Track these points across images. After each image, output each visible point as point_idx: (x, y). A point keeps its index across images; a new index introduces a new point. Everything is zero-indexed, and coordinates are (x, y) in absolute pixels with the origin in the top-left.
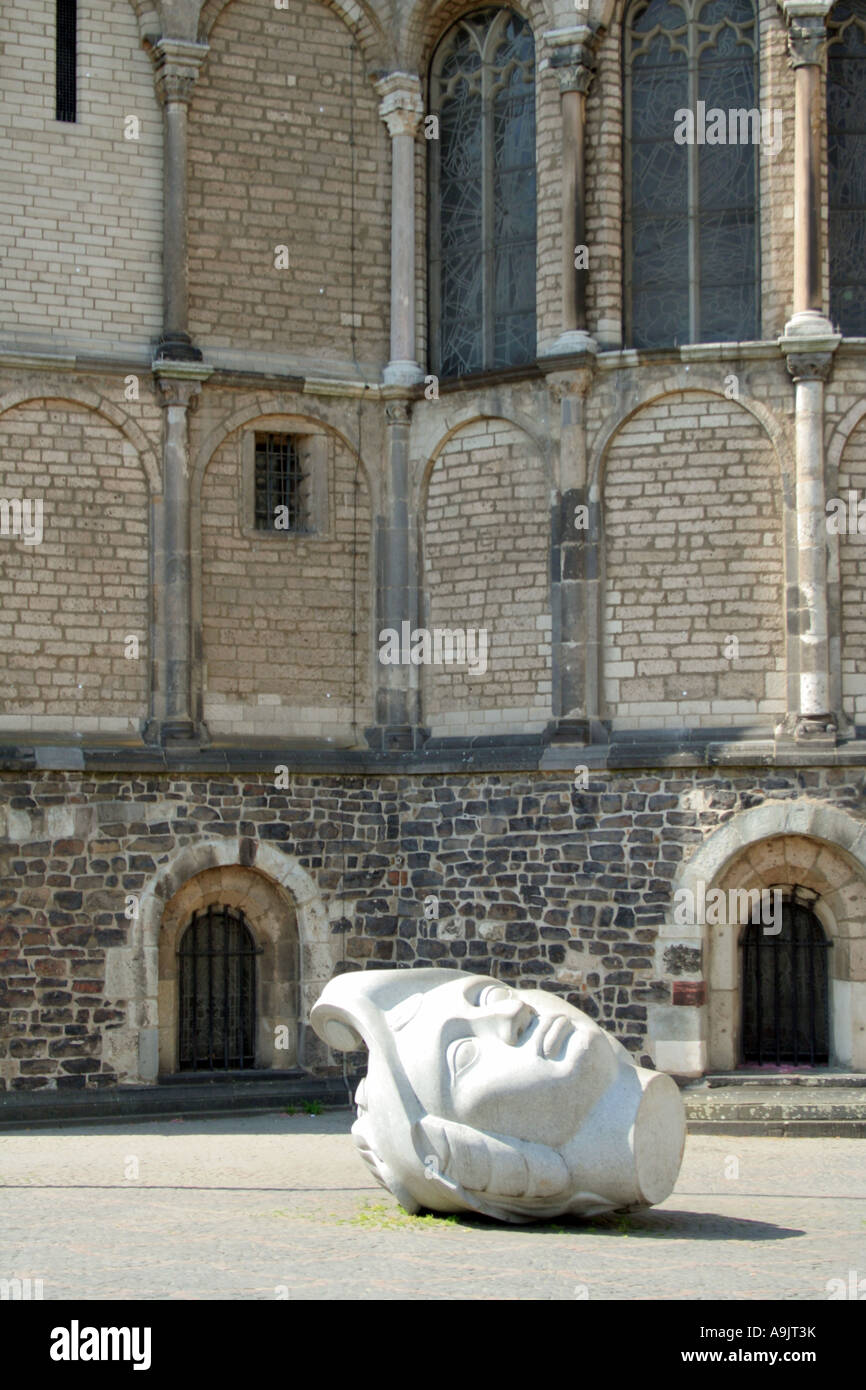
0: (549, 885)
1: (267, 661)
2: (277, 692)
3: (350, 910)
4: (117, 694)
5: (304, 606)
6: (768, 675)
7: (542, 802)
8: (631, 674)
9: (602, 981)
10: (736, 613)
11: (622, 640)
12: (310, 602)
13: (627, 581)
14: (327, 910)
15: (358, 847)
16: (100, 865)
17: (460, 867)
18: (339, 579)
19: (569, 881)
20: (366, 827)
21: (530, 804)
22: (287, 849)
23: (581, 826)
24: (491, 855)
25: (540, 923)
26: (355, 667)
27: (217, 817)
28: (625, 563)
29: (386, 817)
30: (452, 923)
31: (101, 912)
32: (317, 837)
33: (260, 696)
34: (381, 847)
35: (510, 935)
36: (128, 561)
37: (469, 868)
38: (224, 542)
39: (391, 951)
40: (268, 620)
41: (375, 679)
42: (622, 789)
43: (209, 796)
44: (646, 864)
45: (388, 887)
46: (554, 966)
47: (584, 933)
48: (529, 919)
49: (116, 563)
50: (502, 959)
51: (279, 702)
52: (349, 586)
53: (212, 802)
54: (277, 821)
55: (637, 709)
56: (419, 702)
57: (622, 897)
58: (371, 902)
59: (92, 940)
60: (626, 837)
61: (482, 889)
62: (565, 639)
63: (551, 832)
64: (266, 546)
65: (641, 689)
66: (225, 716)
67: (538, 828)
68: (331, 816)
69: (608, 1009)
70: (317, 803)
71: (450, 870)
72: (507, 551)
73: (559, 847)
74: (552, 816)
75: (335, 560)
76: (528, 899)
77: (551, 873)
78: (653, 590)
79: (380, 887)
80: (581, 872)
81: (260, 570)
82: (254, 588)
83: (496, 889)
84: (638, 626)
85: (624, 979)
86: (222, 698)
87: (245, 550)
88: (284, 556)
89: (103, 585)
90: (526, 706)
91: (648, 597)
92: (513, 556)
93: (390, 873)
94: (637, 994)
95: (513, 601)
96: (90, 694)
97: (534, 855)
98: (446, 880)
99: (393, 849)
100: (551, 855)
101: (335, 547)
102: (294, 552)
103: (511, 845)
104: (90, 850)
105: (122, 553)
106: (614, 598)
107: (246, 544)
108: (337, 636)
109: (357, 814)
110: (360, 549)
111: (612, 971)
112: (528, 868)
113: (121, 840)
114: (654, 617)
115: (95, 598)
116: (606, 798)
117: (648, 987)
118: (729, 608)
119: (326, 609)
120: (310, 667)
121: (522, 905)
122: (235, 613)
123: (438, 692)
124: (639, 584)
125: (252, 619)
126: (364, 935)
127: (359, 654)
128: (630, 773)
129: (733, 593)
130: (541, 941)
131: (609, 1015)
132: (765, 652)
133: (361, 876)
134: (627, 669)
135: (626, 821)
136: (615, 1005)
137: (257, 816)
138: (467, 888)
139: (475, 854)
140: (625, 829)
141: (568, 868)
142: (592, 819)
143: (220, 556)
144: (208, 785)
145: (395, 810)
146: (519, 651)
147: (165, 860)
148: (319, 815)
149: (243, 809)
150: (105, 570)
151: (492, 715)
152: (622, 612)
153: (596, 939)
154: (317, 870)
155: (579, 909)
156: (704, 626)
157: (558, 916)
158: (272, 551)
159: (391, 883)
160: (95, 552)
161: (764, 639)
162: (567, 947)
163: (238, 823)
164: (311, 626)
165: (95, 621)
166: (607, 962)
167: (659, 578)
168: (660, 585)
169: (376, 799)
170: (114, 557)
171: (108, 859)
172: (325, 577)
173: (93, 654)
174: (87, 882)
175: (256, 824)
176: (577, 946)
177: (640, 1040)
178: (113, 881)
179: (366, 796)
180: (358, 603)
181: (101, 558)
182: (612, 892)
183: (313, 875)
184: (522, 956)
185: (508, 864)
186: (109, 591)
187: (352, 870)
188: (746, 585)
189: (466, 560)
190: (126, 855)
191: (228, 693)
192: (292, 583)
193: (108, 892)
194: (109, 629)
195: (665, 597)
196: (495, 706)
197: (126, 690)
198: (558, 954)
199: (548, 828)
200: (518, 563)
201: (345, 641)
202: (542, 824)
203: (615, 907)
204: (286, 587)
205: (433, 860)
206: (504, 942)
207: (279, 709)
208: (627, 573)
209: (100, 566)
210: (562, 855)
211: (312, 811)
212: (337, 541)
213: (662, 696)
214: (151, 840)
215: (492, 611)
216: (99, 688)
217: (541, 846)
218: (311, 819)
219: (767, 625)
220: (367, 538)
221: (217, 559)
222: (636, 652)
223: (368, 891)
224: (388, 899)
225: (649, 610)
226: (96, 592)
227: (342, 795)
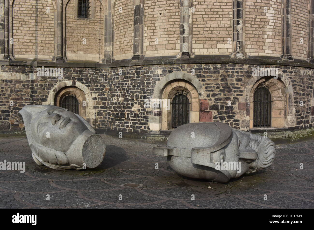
0: (131, 90)
1: (80, 45)
2: (83, 51)
3: (97, 95)
4: (47, 51)
5: (89, 33)
6: (176, 44)
7: (130, 73)
8: (149, 45)
9: (140, 110)
10: (170, 31)
11: (147, 38)
12: (90, 32)
13: (148, 25)
14: (92, 95)
15: (99, 83)
16: (41, 85)
17: (116, 87)
18: (97, 28)
19: (134, 89)
20: (100, 79)
21: (128, 73)
22: (83, 83)
23: (137, 77)
24: (121, 84)
25: (129, 98)
26: (100, 46)
27: (67, 76)
28: (148, 21)
29: (105, 77)
30: (115, 98)
31: (41, 95)
32: (89, 81)
33: (79, 52)
34: (103, 83)
35: (124, 101)
36: (49, 23)
37: (118, 87)
38: (71, 20)
39: (106, 104)
40: (81, 36)
41: (104, 49)
42: (145, 69)
43: (65, 72)
44: (149, 85)
45: (105, 91)
46: (132, 107)
47: (137, 100)
48: (128, 97)
49: (47, 24)
50: (123, 106)
51: (83, 53)
52: (99, 30)
53: (66, 73)
54: (81, 77)
55: (150, 52)
56: (113, 53)
57: (144, 93)
58: (101, 94)
59: (40, 100)
60: (145, 80)
61: (120, 91)
62: (135, 38)
63: (132, 79)
64: (81, 21)
65: (150, 48)
66: (71, 56)
67: (129, 78)
68: (92, 76)
69: (141, 116)
70: (89, 74)
71: (115, 87)
72: (127, 20)
73: (133, 82)
74: (132, 76)
75: (96, 24)
76: (127, 93)
77: (132, 88)
78: (153, 26)
79: (103, 91)
80: (137, 87)
81: (79, 26)
82: (77, 30)
83: (122, 91)
84: (150, 34)
85: (144, 110)
86: (70, 52)
87: (75, 22)
88: (84, 23)
89: (44, 28)
90: (130, 53)
91: (152, 28)
92: (128, 21)
93: (106, 88)
94: (147, 113)
95: (128, 31)
96: (41, 51)
97: (129, 83)
98: (114, 89)
99: (106, 83)
100: (131, 84)
101: (96, 22)
102: (87, 22)
103: (125, 82)
104: (39, 82)
105: (48, 22)
106: (146, 28)
107: (76, 20)
108: (96, 40)
109: (98, 76)
110: (101, 22)
111: (142, 108)
112: (128, 87)
113: (46, 80)
114: (153, 32)
115: (42, 31)
116: (142, 71)
117: (149, 112)
118: (169, 29)
119: (93, 34)
120: (90, 46)
121: (126, 94)
122: (73, 35)
123: (116, 51)
124: (150, 25)
125: (77, 36)
126: (100, 101)
127: (101, 44)
128: (146, 66)
129: (169, 26)
130: (130, 102)
131: (141, 118)
132: (176, 39)
133: (99, 89)
134: (148, 44)
135: (145, 76)
136: (143, 116)
137: (76, 76)
138: (117, 91)
139: (119, 84)
140: (145, 78)
141: (134, 86)
142: (139, 76)
143: (70, 23)
144: (65, 69)
145: (107, 75)
146: (128, 41)
147: (56, 85)
148: (90, 76)
149: (73, 75)
150: (44, 25)
151: (124, 55)
152: (147, 32)
153: (139, 101)
154: (89, 87)
155: (136, 95)
156: (163, 34)
157: (132, 97)
158: (82, 22)
159: (106, 90)
160: (42, 22)
161: (175, 36)
162: (134, 103)
163: (72, 77)
164: (90, 37)
165: (42, 36)
166: (141, 107)
167: (154, 24)
168: (155, 25)
169: (103, 73)
170: (46, 23)
171: (43, 84)
172: (93, 28)
173: (41, 43)
174: (38, 89)
175: (76, 78)
176: (136, 103)
177: (147, 123)
178: (44, 89)
179: (100, 72)
180: (101, 33)
181: (43, 23)
182: (142, 92)
183: (88, 88)
184: (126, 105)
185: (124, 86)
186: (45, 30)
187: (97, 87)
188: (172, 24)
189: (120, 23)
190: (47, 83)
191: (72, 51)
192: (86, 29)
193: (43, 91)
194: (45, 37)
195: (156, 28)
196: (124, 53)
197: (49, 50)
198: (132, 105)
199: (131, 78)
200: (129, 22)
201: (98, 41)
202: (130, 77)
203: (143, 95)
204: (85, 30)
205: (112, 85)
206: (123, 102)
207: (83, 55)
208: (148, 23)
209: (43, 24)
210: (133, 84)
211: (88, 75)
212: (96, 20)
213: (155, 50)
214: (52, 80)
215: (124, 33)
216: (43, 49)
217: (130, 82)
218: (88, 77)
219: (176, 33)
220: (103, 20)
221: (69, 23)
222: (150, 40)
223: (101, 92)
224: (105, 93)
225: (152, 31)
226: (42, 30)
227: (95, 72)
